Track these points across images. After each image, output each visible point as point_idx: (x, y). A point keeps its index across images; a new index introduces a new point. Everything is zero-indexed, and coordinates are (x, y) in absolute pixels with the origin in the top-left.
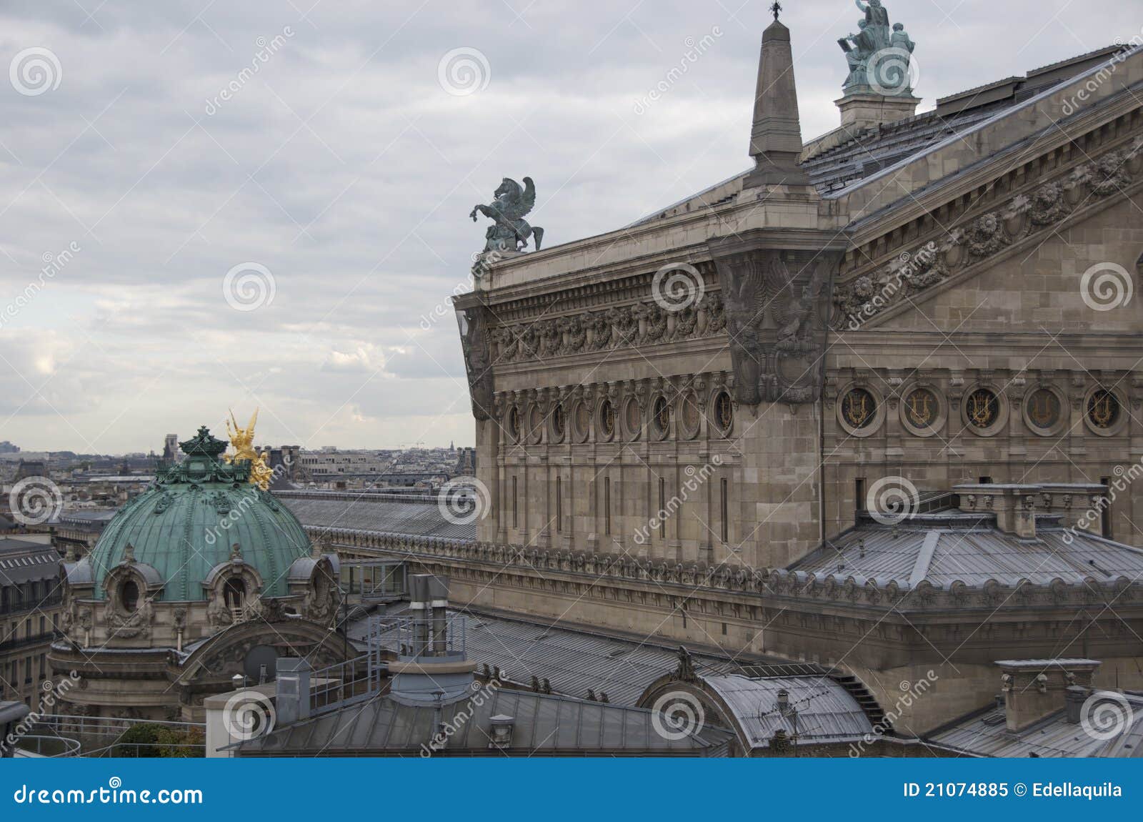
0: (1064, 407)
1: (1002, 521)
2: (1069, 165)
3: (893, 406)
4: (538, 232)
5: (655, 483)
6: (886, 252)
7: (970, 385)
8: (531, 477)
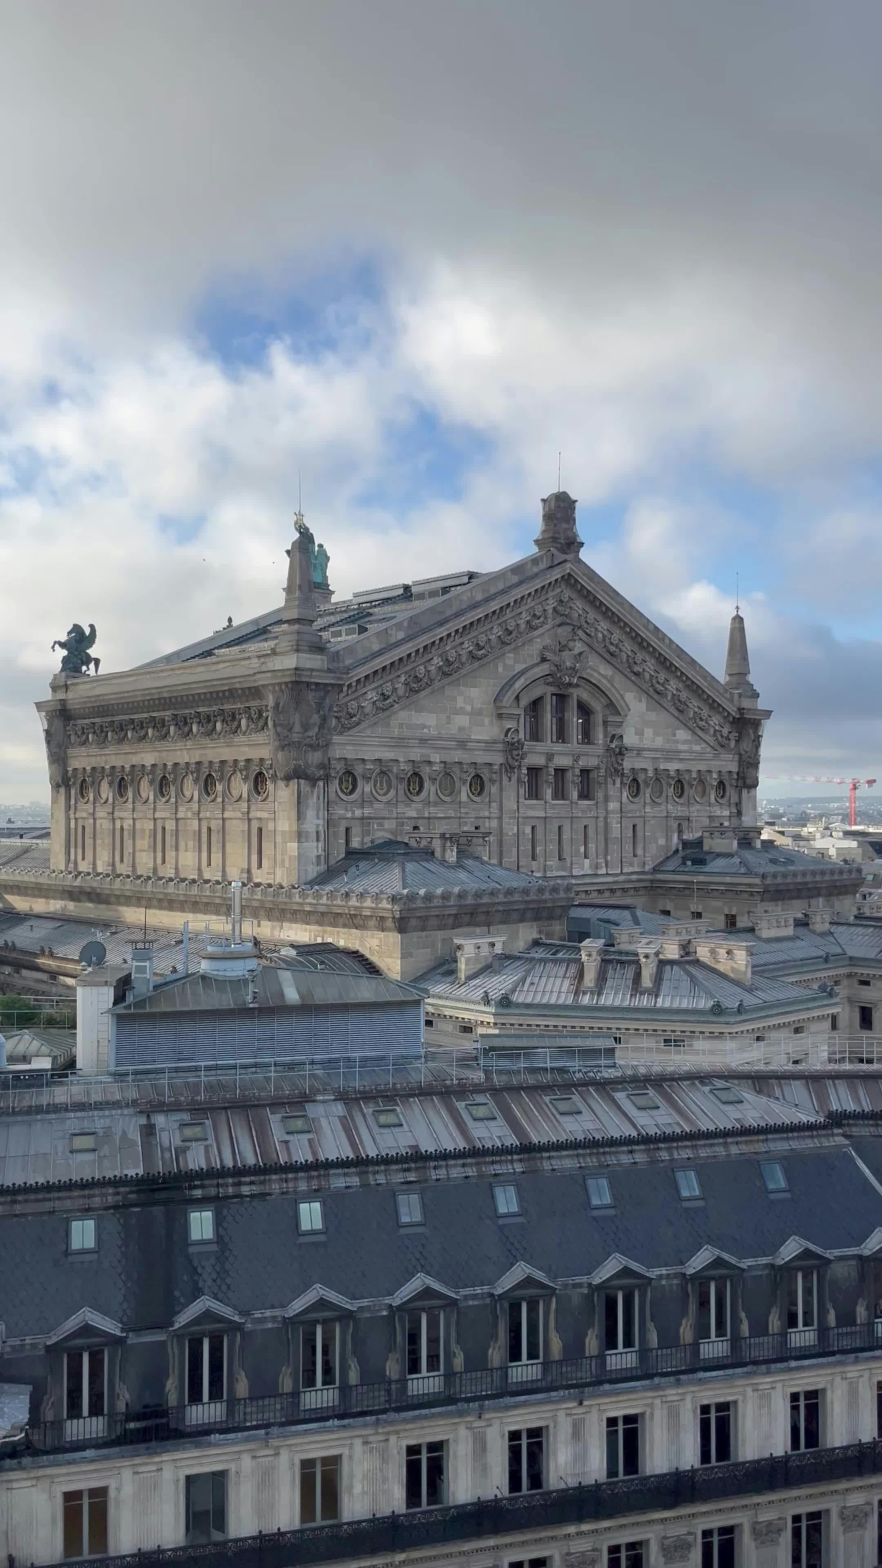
0: (457, 784)
1: (438, 854)
2: (461, 640)
3: (367, 782)
4: (97, 662)
5: (204, 830)
6: (364, 686)
7: (408, 768)
8: (98, 825)
